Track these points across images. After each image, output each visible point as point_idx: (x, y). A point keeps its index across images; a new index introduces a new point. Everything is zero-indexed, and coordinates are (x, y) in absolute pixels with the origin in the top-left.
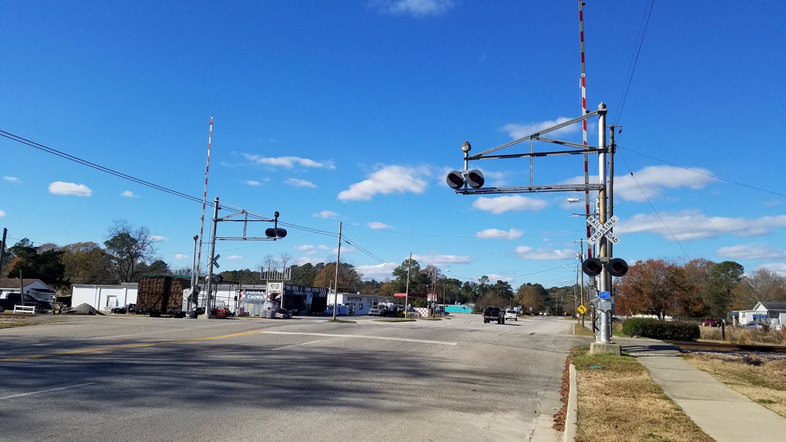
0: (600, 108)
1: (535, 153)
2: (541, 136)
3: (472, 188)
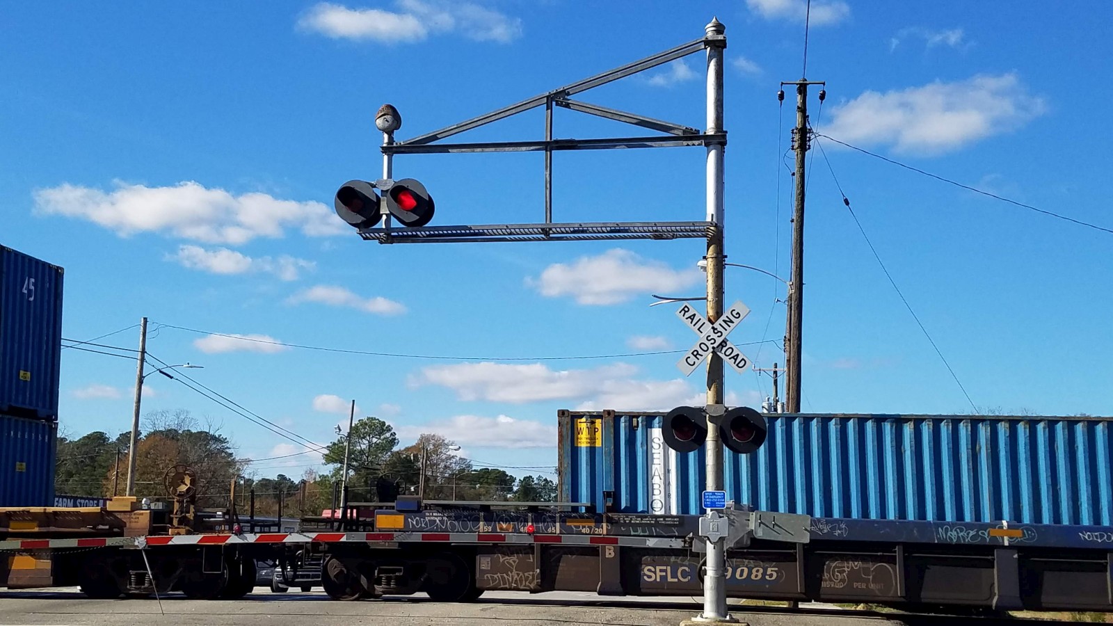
0: (710, 32)
1: (557, 142)
2: (572, 99)
3: (403, 226)
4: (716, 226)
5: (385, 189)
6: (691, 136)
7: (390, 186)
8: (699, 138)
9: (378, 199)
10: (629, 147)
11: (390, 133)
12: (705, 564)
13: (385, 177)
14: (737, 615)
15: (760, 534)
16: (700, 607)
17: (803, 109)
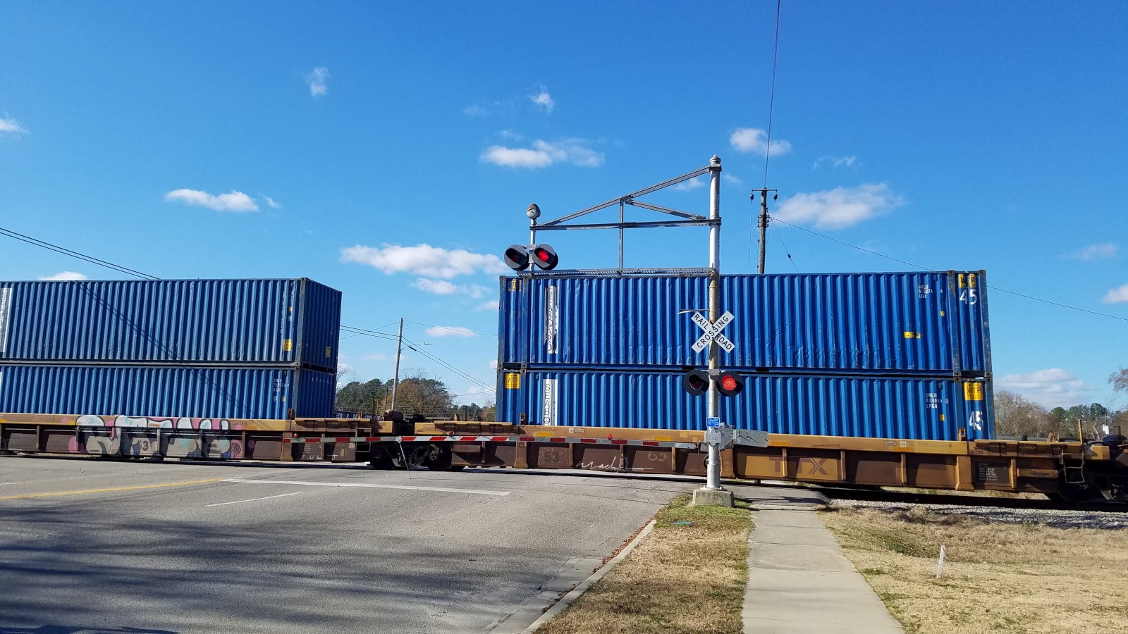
0: (712, 163)
1: (626, 223)
2: (634, 200)
3: (541, 270)
4: (715, 270)
5: (531, 249)
6: (701, 220)
7: (534, 248)
8: (705, 221)
9: (528, 255)
10: (666, 226)
11: (535, 219)
12: (708, 457)
13: (532, 243)
14: (726, 487)
15: (739, 442)
16: (705, 482)
17: (764, 205)
